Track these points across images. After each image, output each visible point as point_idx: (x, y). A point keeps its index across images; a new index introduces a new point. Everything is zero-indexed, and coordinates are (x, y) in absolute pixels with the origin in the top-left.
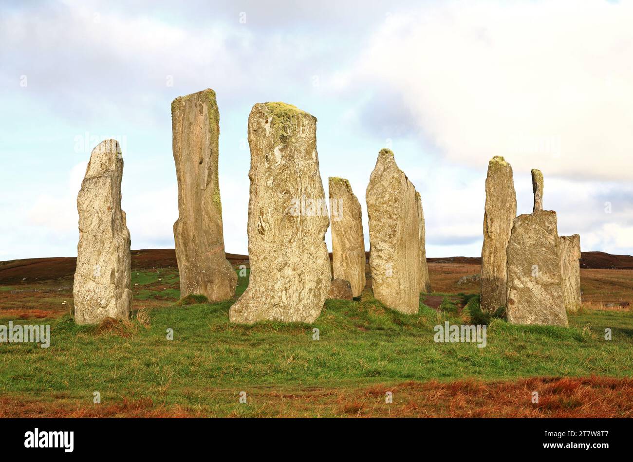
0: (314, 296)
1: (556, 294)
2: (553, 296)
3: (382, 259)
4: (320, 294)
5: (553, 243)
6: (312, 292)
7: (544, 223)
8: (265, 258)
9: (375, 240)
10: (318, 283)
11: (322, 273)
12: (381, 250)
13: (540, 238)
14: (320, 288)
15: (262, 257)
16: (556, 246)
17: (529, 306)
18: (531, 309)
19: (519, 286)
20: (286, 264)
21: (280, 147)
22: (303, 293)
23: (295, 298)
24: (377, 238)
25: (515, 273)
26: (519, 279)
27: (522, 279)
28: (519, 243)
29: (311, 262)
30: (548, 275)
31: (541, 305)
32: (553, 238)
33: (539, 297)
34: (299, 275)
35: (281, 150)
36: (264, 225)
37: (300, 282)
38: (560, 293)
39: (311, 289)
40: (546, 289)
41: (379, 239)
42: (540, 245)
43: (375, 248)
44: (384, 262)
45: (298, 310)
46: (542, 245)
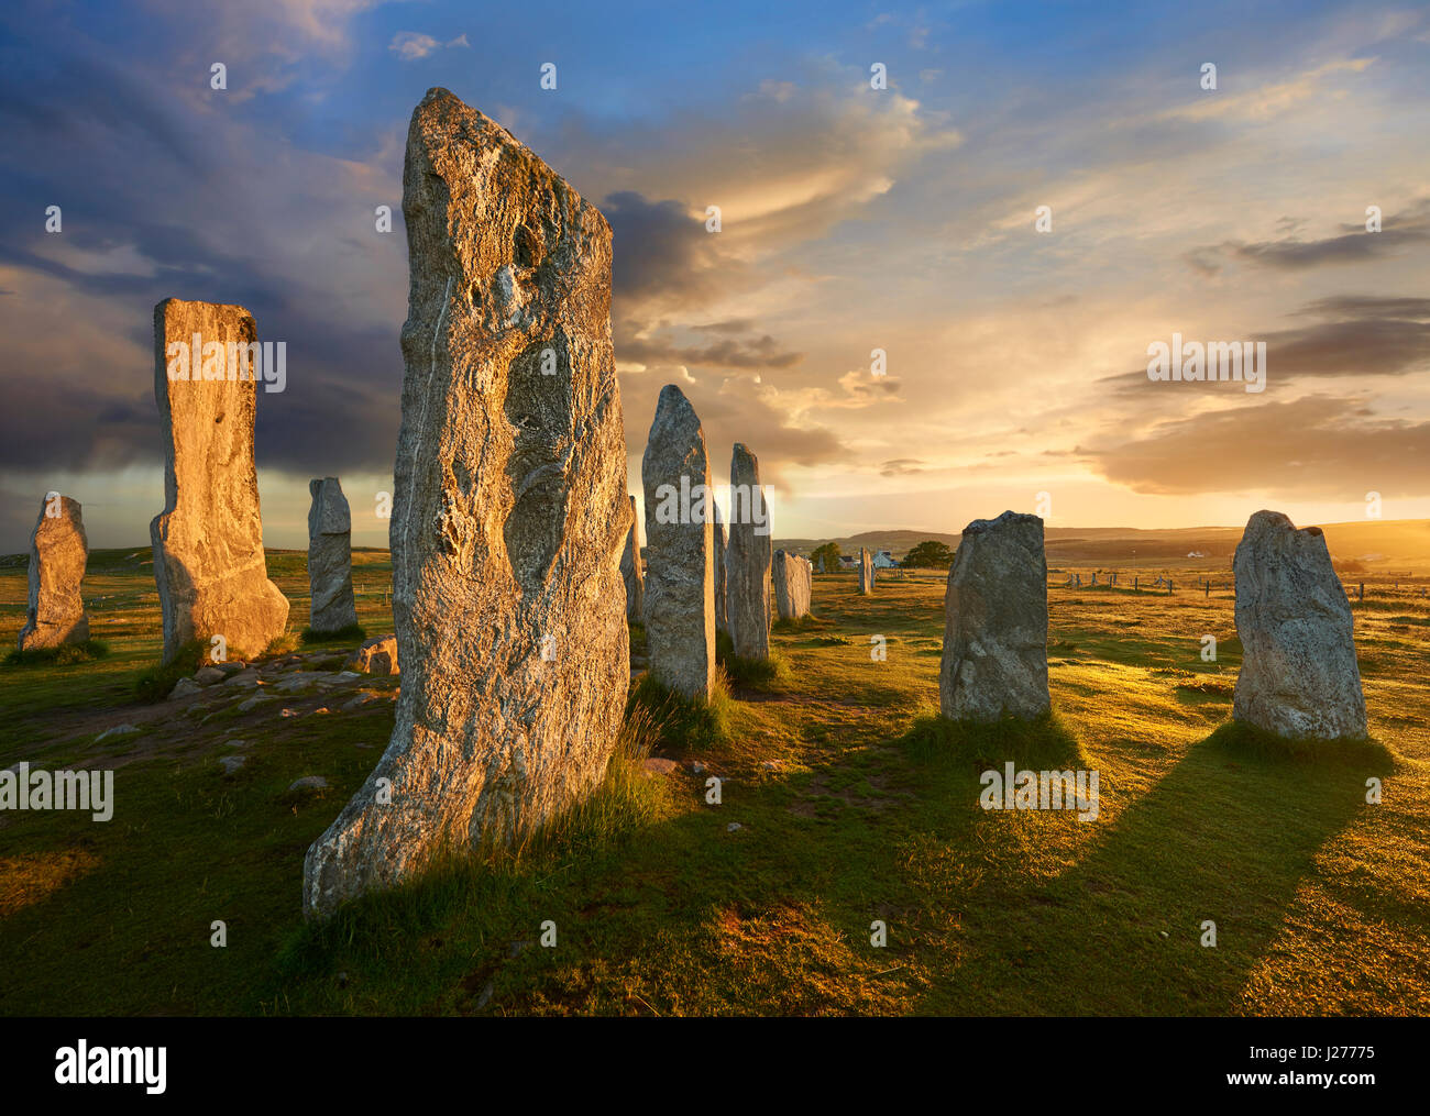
2: (1033, 669)
3: (676, 600)
7: (1026, 536)
9: (660, 561)
12: (674, 583)
13: (1018, 563)
19: (979, 654)
24: (663, 557)
25: (973, 630)
26: (979, 640)
27: (985, 640)
28: (985, 573)
32: (1040, 565)
33: (1011, 672)
36: (459, 520)
40: (1024, 657)
41: (667, 560)
42: (1018, 578)
43: (661, 577)
44: (679, 606)
46: (1022, 577)
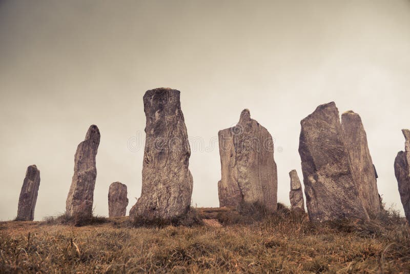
0: (178, 202)
1: (347, 186)
2: (344, 188)
4: (182, 201)
5: (335, 132)
6: (176, 200)
8: (148, 178)
10: (180, 194)
11: (183, 186)
13: (322, 130)
14: (182, 196)
15: (147, 177)
16: (338, 134)
17: (324, 201)
18: (327, 204)
20: (159, 181)
21: (158, 111)
22: (169, 200)
23: (165, 204)
29: (175, 179)
30: (335, 165)
31: (335, 199)
33: (331, 190)
34: (167, 188)
35: (159, 112)
36: (148, 157)
37: (167, 193)
38: (351, 183)
39: (175, 197)
40: (336, 181)
42: (324, 138)
45: (167, 212)
46: (325, 137)
